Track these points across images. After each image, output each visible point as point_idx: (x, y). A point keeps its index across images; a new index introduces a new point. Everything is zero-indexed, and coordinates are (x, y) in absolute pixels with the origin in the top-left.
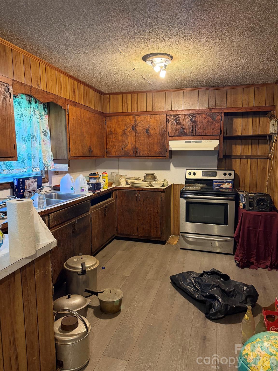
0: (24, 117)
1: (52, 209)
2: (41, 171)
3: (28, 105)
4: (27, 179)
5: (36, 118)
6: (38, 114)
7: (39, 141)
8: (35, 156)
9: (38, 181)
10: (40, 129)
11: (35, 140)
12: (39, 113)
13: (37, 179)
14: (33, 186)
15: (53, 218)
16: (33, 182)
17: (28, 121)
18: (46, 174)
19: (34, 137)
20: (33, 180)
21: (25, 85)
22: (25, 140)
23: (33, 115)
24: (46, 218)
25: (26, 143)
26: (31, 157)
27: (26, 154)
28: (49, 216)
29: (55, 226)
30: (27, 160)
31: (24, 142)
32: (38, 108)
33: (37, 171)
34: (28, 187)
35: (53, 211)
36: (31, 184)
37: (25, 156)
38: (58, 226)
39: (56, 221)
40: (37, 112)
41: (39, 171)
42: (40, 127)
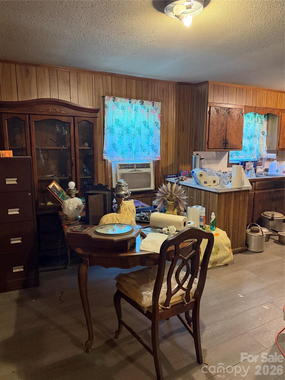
0: (250, 124)
1: (258, 179)
2: (258, 158)
3: (253, 117)
4: (248, 162)
5: (258, 124)
6: (259, 121)
7: (259, 138)
8: (254, 148)
9: (254, 164)
10: (260, 131)
11: (255, 138)
12: (261, 120)
13: (253, 163)
14: (251, 167)
15: (258, 184)
16: (251, 164)
17: (253, 126)
18: (261, 160)
19: (255, 136)
20: (251, 163)
21: (252, 107)
22: (249, 138)
23: (256, 122)
24: (254, 184)
25: (250, 140)
26: (251, 149)
27: (249, 147)
28: (255, 183)
29: (259, 190)
30: (248, 151)
31: (248, 139)
32: (260, 117)
33: (254, 157)
34: (247, 167)
35: (258, 180)
36: (249, 165)
37: (248, 148)
38: (261, 191)
39: (260, 187)
40: (259, 119)
41: (256, 157)
42: (260, 129)
